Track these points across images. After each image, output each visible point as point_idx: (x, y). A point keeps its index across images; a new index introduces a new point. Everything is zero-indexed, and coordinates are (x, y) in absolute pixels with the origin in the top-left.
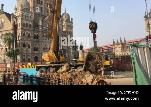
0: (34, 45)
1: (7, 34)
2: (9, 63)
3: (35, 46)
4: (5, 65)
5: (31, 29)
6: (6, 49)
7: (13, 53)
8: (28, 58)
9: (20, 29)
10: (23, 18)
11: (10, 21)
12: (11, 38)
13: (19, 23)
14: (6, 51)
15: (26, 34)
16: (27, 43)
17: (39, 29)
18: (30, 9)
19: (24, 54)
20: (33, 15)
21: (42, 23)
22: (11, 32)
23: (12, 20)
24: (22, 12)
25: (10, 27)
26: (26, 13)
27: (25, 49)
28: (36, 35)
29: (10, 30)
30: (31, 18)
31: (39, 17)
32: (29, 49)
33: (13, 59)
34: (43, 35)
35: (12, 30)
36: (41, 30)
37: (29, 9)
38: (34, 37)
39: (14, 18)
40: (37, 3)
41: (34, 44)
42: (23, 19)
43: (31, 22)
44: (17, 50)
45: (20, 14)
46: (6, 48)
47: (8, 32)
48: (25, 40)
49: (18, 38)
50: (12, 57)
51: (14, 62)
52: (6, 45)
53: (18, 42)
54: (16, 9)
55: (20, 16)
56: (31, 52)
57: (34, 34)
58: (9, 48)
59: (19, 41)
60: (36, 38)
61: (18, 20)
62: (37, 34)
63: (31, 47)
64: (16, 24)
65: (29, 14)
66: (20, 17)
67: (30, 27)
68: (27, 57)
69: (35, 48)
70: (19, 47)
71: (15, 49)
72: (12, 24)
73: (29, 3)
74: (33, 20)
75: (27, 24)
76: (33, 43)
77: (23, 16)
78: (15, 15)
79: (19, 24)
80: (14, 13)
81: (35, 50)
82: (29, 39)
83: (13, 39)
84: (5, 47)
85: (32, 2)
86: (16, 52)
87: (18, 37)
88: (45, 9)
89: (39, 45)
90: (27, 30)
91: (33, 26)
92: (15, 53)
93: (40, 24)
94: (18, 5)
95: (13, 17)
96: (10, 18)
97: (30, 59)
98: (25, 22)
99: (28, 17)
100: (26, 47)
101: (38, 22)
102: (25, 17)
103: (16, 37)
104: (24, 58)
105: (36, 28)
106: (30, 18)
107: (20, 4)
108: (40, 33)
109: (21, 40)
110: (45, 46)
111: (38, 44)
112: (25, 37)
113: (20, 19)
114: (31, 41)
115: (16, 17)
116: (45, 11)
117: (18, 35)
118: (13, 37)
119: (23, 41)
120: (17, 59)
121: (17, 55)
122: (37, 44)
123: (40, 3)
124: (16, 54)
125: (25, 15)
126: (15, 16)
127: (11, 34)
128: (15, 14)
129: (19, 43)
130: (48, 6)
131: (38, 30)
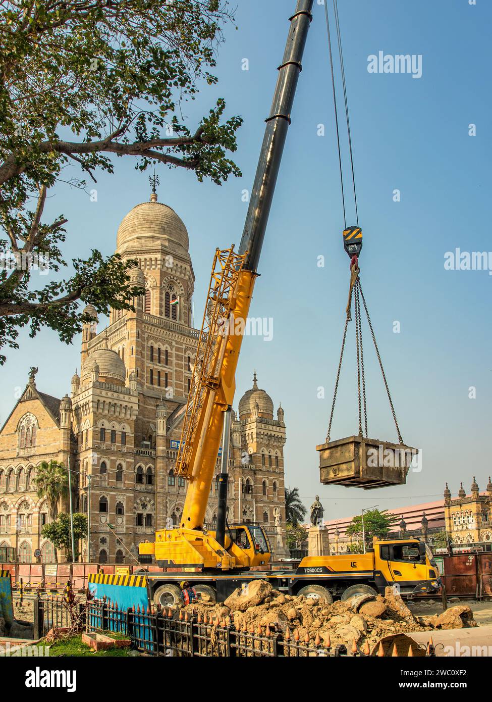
0: (137, 504)
1: (45, 465)
2: (54, 561)
3: (141, 507)
4: (39, 568)
5: (128, 448)
6: (44, 515)
7: (66, 531)
8: (118, 549)
9: (90, 449)
10: (101, 411)
11: (58, 422)
12: (59, 480)
13: (87, 430)
14: (44, 522)
15: (108, 467)
16: (113, 497)
17: (155, 449)
18: (127, 382)
19: (102, 536)
20: (135, 400)
21: (168, 429)
22: (60, 459)
23: (63, 418)
24: (98, 391)
25: (58, 443)
26: (110, 394)
27: (105, 519)
28: (145, 469)
29: (56, 454)
30: (129, 412)
31: (157, 406)
32: (120, 520)
33: (64, 549)
34: (168, 471)
35: (64, 451)
36: (163, 450)
37: (121, 379)
38: (139, 479)
39: (71, 411)
40: (152, 360)
41: (138, 501)
42: (100, 414)
43: (129, 424)
44: (81, 522)
45: (90, 398)
46: (42, 512)
47: (48, 460)
48: (106, 489)
49: (81, 481)
50: (63, 545)
51: (70, 560)
52: (42, 504)
53: (80, 494)
54: (77, 382)
55: (91, 404)
56: (127, 528)
57: (137, 467)
58: (54, 515)
59: (86, 489)
60: (144, 479)
61: (84, 418)
62: (150, 468)
63: (127, 512)
64: (76, 432)
65: (121, 396)
66: (91, 410)
67: (124, 442)
68: (112, 547)
69: (140, 516)
70: (86, 511)
71: (71, 517)
72: (64, 434)
73: (123, 361)
74: (134, 418)
75: (113, 433)
76: (135, 497)
77: (101, 406)
78: (72, 400)
79: (87, 433)
80: (71, 396)
81: (139, 523)
82: (121, 485)
83: (67, 482)
84: (40, 508)
85: (134, 356)
86: (75, 526)
87: (81, 476)
88: (178, 378)
89: (154, 504)
90: (113, 453)
91: (136, 437)
92: (72, 531)
93: (161, 431)
94: (83, 368)
95: (66, 410)
96: (56, 414)
97: (124, 554)
98: (108, 426)
99: (118, 409)
100: (111, 512)
101: (151, 425)
102: (107, 407)
103: (76, 478)
104: (101, 549)
105: (147, 446)
106: (124, 411)
107: (91, 365)
108: (160, 464)
109: (92, 487)
110: (178, 509)
111: (152, 502)
112: (107, 477)
113: (92, 415)
114: (127, 490)
115: (77, 409)
116: (177, 386)
117: (81, 470)
118: (64, 477)
119: (98, 492)
120: (80, 551)
121: (77, 536)
122: (150, 501)
123: (163, 357)
124: (74, 533)
125: (108, 401)
126: (74, 407)
127: (59, 467)
128: (75, 398)
129: (86, 498)
130: (189, 369)
131: (153, 452)
